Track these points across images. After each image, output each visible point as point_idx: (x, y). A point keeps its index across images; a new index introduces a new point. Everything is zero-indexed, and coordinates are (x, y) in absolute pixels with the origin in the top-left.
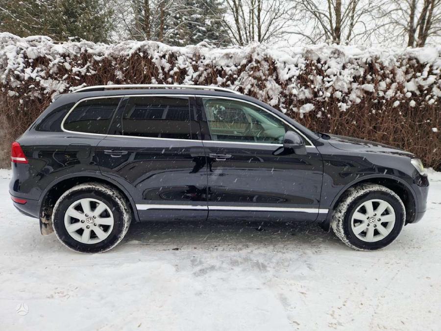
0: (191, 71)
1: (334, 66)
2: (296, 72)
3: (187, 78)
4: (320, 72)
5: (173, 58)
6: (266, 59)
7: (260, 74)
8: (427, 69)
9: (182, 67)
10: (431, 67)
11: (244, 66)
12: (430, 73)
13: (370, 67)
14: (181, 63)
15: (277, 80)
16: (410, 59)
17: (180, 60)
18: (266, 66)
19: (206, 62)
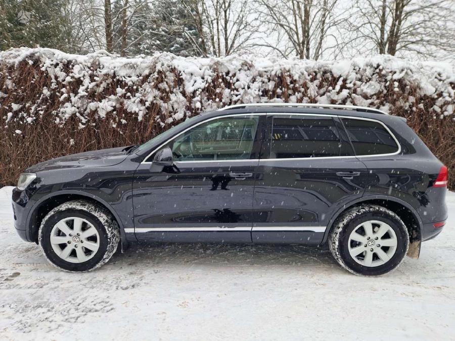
0: (87, 81)
1: (243, 78)
2: (202, 85)
3: (82, 88)
4: (228, 85)
5: (67, 67)
6: (173, 70)
7: (163, 85)
8: (340, 83)
9: (77, 76)
10: (345, 81)
11: (147, 77)
12: (343, 87)
13: (280, 80)
14: (76, 72)
15: (184, 94)
16: (325, 72)
17: (76, 69)
18: (171, 77)
19: (104, 71)
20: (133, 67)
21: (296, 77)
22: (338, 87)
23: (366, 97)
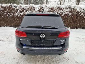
0: (19, 9)
1: (45, 8)
2: (38, 10)
3: (18, 11)
4: (43, 10)
5: (16, 7)
6: (33, 7)
7: (32, 10)
8: (62, 9)
10: (63, 9)
11: (29, 8)
13: (52, 9)
15: (35, 11)
16: (60, 7)
17: (18, 7)
18: (33, 8)
19: (22, 8)
20: (27, 7)
21: (54, 8)
22: (62, 10)
23: (67, 12)
